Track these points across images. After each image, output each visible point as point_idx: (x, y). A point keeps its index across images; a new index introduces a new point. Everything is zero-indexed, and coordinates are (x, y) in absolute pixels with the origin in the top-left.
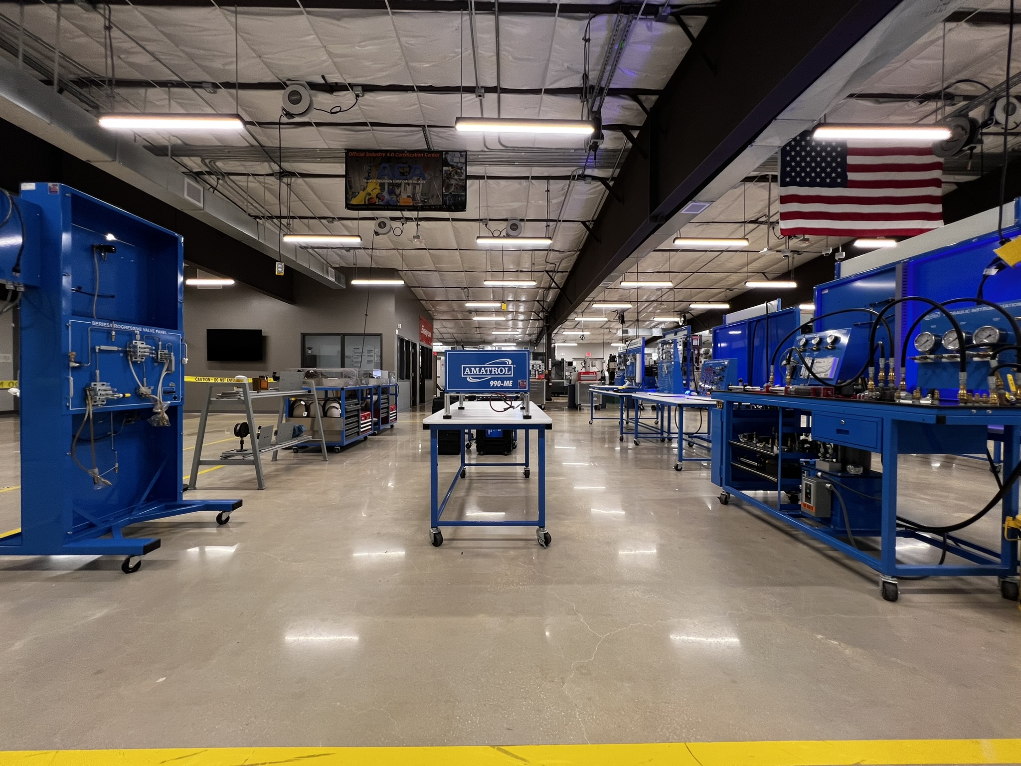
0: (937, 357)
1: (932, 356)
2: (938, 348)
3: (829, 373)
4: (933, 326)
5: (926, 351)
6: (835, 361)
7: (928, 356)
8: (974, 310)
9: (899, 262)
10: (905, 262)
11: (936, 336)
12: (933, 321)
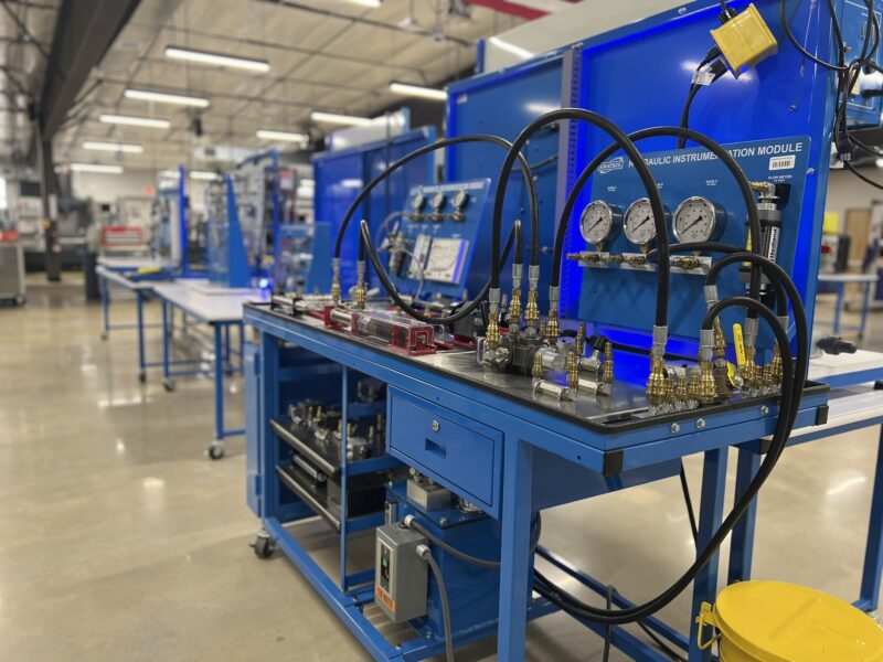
0: (614, 259)
1: (606, 255)
2: (616, 238)
3: (451, 271)
4: (612, 189)
5: (598, 244)
6: (463, 245)
7: (600, 254)
8: (677, 159)
9: (568, 47)
10: (576, 49)
11: (615, 210)
12: (613, 177)
